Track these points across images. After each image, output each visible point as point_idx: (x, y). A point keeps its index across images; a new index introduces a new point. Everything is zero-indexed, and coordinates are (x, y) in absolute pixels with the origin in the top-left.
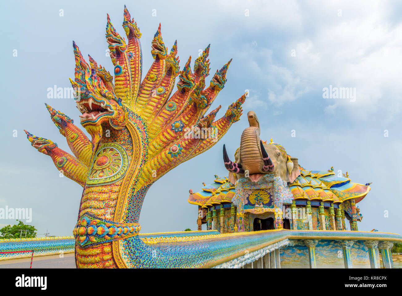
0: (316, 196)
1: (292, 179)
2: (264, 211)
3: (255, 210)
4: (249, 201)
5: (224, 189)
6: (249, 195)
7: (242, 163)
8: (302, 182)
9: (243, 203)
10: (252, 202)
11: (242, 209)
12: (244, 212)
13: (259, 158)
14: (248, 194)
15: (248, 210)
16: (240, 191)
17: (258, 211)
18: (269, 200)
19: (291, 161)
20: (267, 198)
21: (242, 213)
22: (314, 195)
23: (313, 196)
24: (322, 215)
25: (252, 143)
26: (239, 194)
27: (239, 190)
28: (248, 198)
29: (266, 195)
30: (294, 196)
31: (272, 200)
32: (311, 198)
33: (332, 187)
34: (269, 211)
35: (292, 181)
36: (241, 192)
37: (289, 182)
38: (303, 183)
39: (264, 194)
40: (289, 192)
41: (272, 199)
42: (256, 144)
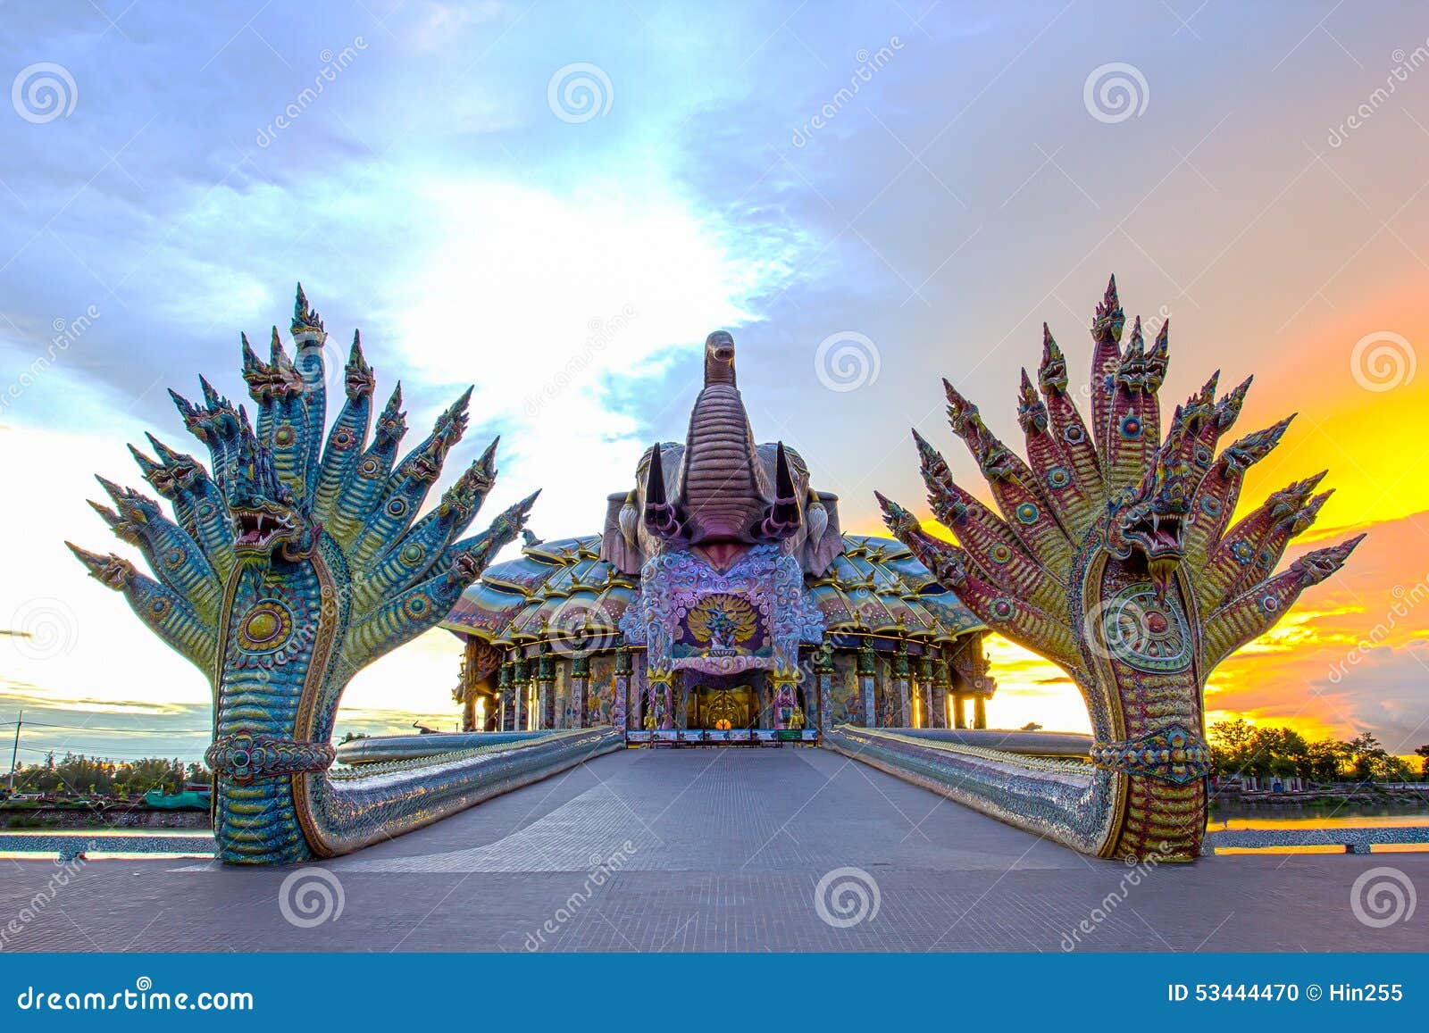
0: (890, 621)
1: (818, 564)
2: (743, 667)
3: (714, 661)
4: (687, 632)
5: (581, 586)
6: (688, 611)
7: (688, 505)
8: (846, 574)
9: (671, 636)
10: (699, 634)
11: (665, 657)
12: (674, 667)
13: (747, 493)
14: (684, 607)
15: (688, 662)
16: (663, 596)
17: (724, 665)
18: (753, 630)
19: (820, 504)
20: (748, 622)
21: (665, 669)
22: (884, 618)
23: (883, 622)
24: (902, 680)
25: (730, 443)
26: (659, 606)
27: (660, 594)
28: (683, 622)
29: (745, 615)
30: (826, 618)
31: (765, 632)
32: (877, 627)
33: (923, 591)
34: (760, 667)
35: (819, 572)
36: (666, 600)
37: (808, 570)
38: (848, 576)
39: (740, 609)
40: (810, 604)
41: (765, 627)
42: (742, 446)
